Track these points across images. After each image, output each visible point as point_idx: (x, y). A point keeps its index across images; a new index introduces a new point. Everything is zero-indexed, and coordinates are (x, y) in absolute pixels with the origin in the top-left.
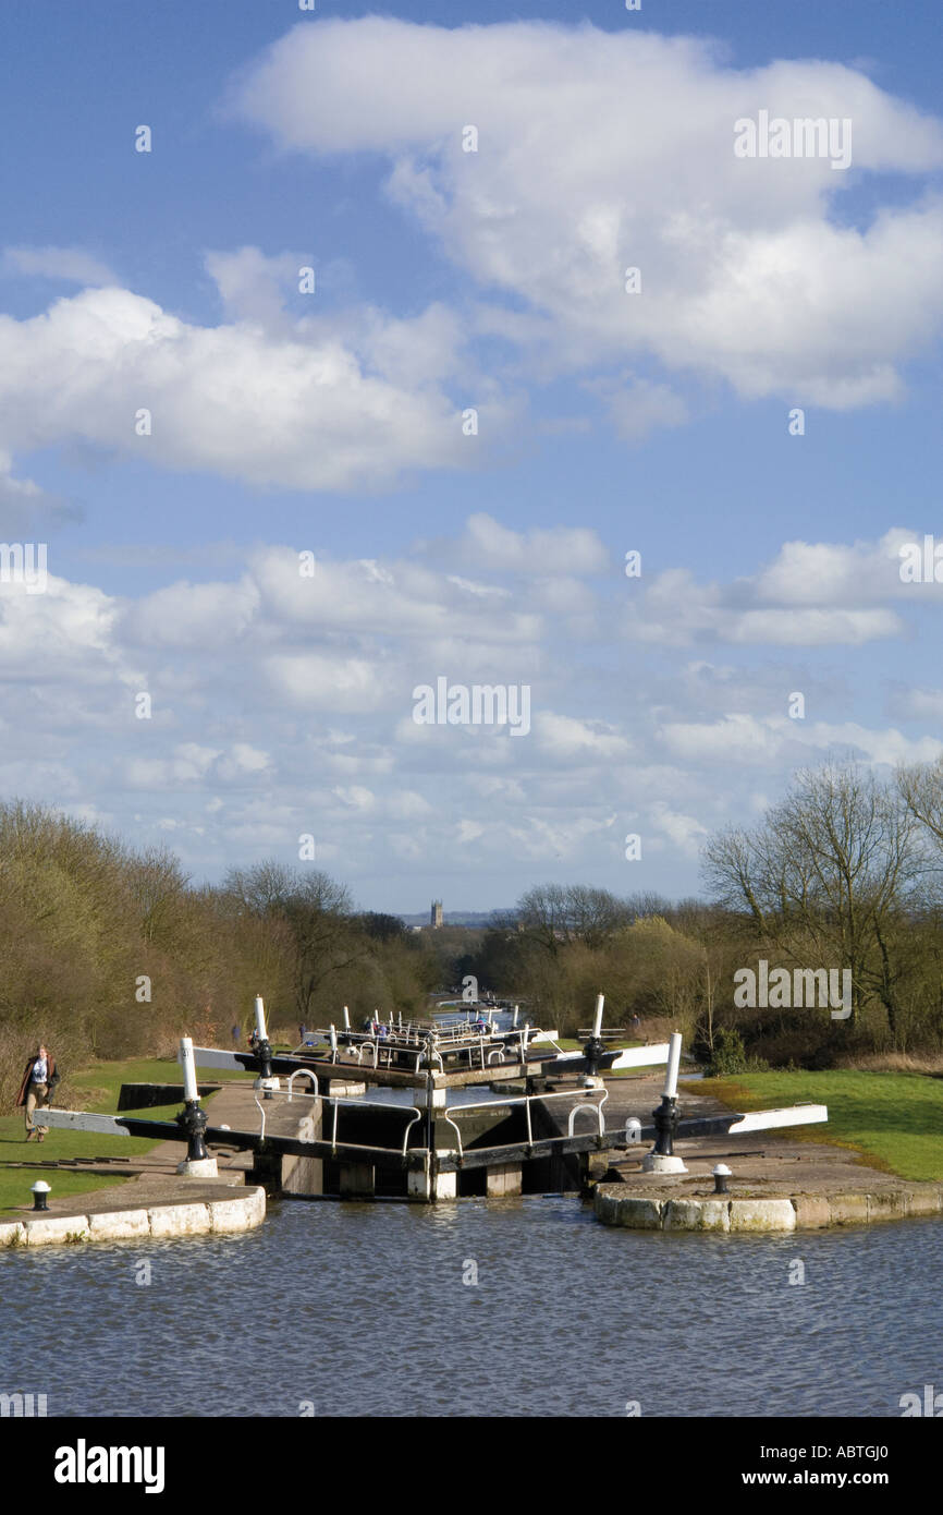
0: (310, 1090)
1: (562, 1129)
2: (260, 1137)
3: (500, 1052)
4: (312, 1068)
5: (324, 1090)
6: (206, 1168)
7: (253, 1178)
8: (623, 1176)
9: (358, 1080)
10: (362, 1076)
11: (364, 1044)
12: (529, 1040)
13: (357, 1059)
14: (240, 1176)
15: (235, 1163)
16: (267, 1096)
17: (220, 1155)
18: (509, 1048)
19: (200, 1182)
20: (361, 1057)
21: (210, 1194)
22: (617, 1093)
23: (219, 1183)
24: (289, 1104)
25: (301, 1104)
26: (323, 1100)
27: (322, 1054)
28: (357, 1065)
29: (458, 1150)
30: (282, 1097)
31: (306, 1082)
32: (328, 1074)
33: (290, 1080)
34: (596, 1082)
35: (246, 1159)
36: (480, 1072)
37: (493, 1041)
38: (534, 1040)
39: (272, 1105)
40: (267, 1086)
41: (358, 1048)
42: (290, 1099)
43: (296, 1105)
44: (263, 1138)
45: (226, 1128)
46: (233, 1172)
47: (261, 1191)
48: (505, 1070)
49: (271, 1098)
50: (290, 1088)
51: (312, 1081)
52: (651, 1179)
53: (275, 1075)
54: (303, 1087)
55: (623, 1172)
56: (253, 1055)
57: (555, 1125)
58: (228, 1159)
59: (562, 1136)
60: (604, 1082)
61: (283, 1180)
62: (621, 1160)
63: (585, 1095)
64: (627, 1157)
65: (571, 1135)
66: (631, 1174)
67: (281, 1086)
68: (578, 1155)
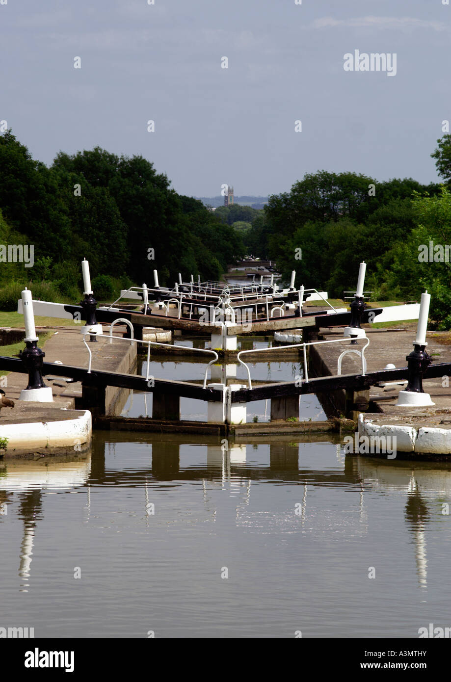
0: (127, 335)
1: (332, 370)
2: (87, 371)
3: (280, 308)
4: (128, 317)
5: (138, 335)
6: (43, 395)
7: (80, 404)
8: (382, 407)
9: (166, 329)
10: (168, 325)
11: (170, 300)
12: (304, 299)
13: (165, 311)
14: (71, 402)
15: (66, 391)
16: (93, 338)
17: (54, 384)
18: (288, 305)
19: (42, 406)
20: (168, 310)
21: (47, 415)
22: (377, 342)
23: (54, 407)
24: (110, 346)
25: (120, 347)
26: (138, 343)
27: (135, 308)
28: (165, 317)
29: (248, 385)
30: (104, 340)
31: (123, 329)
32: (142, 322)
33: (111, 327)
34: (360, 333)
35: (77, 389)
36: (265, 323)
37: (275, 299)
38: (308, 299)
39: (97, 346)
40: (92, 331)
41: (166, 303)
42: (111, 342)
43: (116, 347)
44: (89, 372)
45: (58, 363)
46: (65, 399)
47: (88, 414)
48: (285, 321)
49: (96, 341)
50: (111, 333)
51: (128, 328)
52: (405, 410)
53: (99, 323)
54: (122, 333)
55: (381, 405)
56: (81, 307)
57: (326, 366)
58: (61, 388)
59: (331, 375)
60: (366, 332)
61: (106, 406)
62: (380, 395)
63: (350, 342)
64: (385, 393)
65: (339, 374)
66: (388, 406)
67: (103, 332)
68: (344, 391)
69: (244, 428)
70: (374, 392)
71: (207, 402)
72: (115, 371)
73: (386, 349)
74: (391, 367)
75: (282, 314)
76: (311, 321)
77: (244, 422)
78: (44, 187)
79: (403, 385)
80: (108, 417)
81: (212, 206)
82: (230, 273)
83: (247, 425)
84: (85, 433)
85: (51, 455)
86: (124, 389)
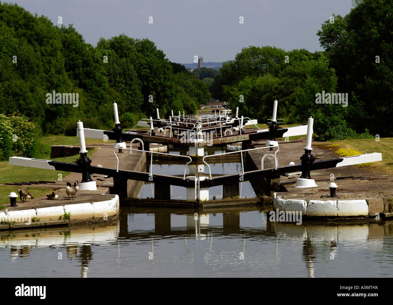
0: (140, 148)
1: (258, 167)
2: (116, 170)
3: (230, 130)
4: (141, 137)
5: (147, 148)
6: (91, 186)
7: (113, 191)
8: (287, 189)
9: (164, 144)
10: (164, 141)
11: (166, 127)
12: (244, 124)
13: (163, 134)
14: (107, 190)
15: (105, 184)
16: (120, 151)
17: (98, 179)
18: (234, 128)
19: (89, 193)
20: (165, 133)
21: (93, 198)
22: (285, 149)
23: (97, 193)
24: (131, 155)
25: (136, 155)
26: (147, 153)
27: (146, 132)
28: (163, 137)
29: (209, 177)
30: (127, 152)
31: (138, 145)
32: (149, 140)
33: (131, 145)
34: (275, 143)
35: (110, 182)
36: (220, 139)
37: (227, 125)
38: (246, 124)
39: (123, 156)
40: (120, 146)
41: (164, 128)
42: (131, 153)
43: (134, 155)
44: (118, 171)
45: (100, 166)
46: (104, 188)
47: (117, 197)
48: (232, 137)
49: (122, 153)
51: (141, 144)
52: (300, 190)
53: (123, 141)
54: (137, 147)
55: (287, 187)
56: (113, 132)
57: (255, 164)
58: (102, 182)
59: (258, 169)
60: (278, 143)
61: (127, 192)
62: (286, 181)
63: (269, 150)
64: (289, 179)
65: (262, 169)
66: (291, 188)
67: (127, 147)
68: (265, 179)
69: (208, 203)
70: (283, 179)
71: (186, 188)
72: (133, 170)
73: (290, 153)
74: (292, 164)
75: (231, 134)
76: (246, 137)
77: (208, 199)
78: (92, 60)
79: (299, 174)
80: (129, 198)
81: (191, 69)
82: (202, 109)
83: (209, 201)
84: (115, 209)
85: (96, 223)
86: (139, 181)
